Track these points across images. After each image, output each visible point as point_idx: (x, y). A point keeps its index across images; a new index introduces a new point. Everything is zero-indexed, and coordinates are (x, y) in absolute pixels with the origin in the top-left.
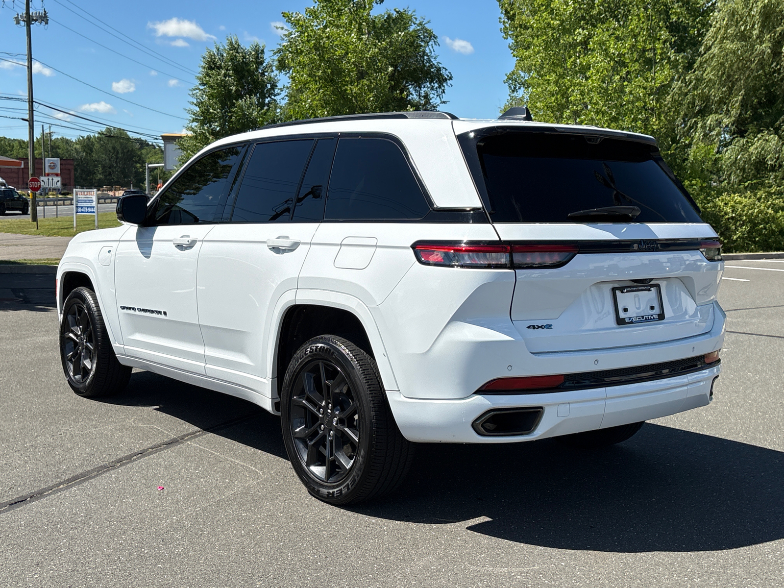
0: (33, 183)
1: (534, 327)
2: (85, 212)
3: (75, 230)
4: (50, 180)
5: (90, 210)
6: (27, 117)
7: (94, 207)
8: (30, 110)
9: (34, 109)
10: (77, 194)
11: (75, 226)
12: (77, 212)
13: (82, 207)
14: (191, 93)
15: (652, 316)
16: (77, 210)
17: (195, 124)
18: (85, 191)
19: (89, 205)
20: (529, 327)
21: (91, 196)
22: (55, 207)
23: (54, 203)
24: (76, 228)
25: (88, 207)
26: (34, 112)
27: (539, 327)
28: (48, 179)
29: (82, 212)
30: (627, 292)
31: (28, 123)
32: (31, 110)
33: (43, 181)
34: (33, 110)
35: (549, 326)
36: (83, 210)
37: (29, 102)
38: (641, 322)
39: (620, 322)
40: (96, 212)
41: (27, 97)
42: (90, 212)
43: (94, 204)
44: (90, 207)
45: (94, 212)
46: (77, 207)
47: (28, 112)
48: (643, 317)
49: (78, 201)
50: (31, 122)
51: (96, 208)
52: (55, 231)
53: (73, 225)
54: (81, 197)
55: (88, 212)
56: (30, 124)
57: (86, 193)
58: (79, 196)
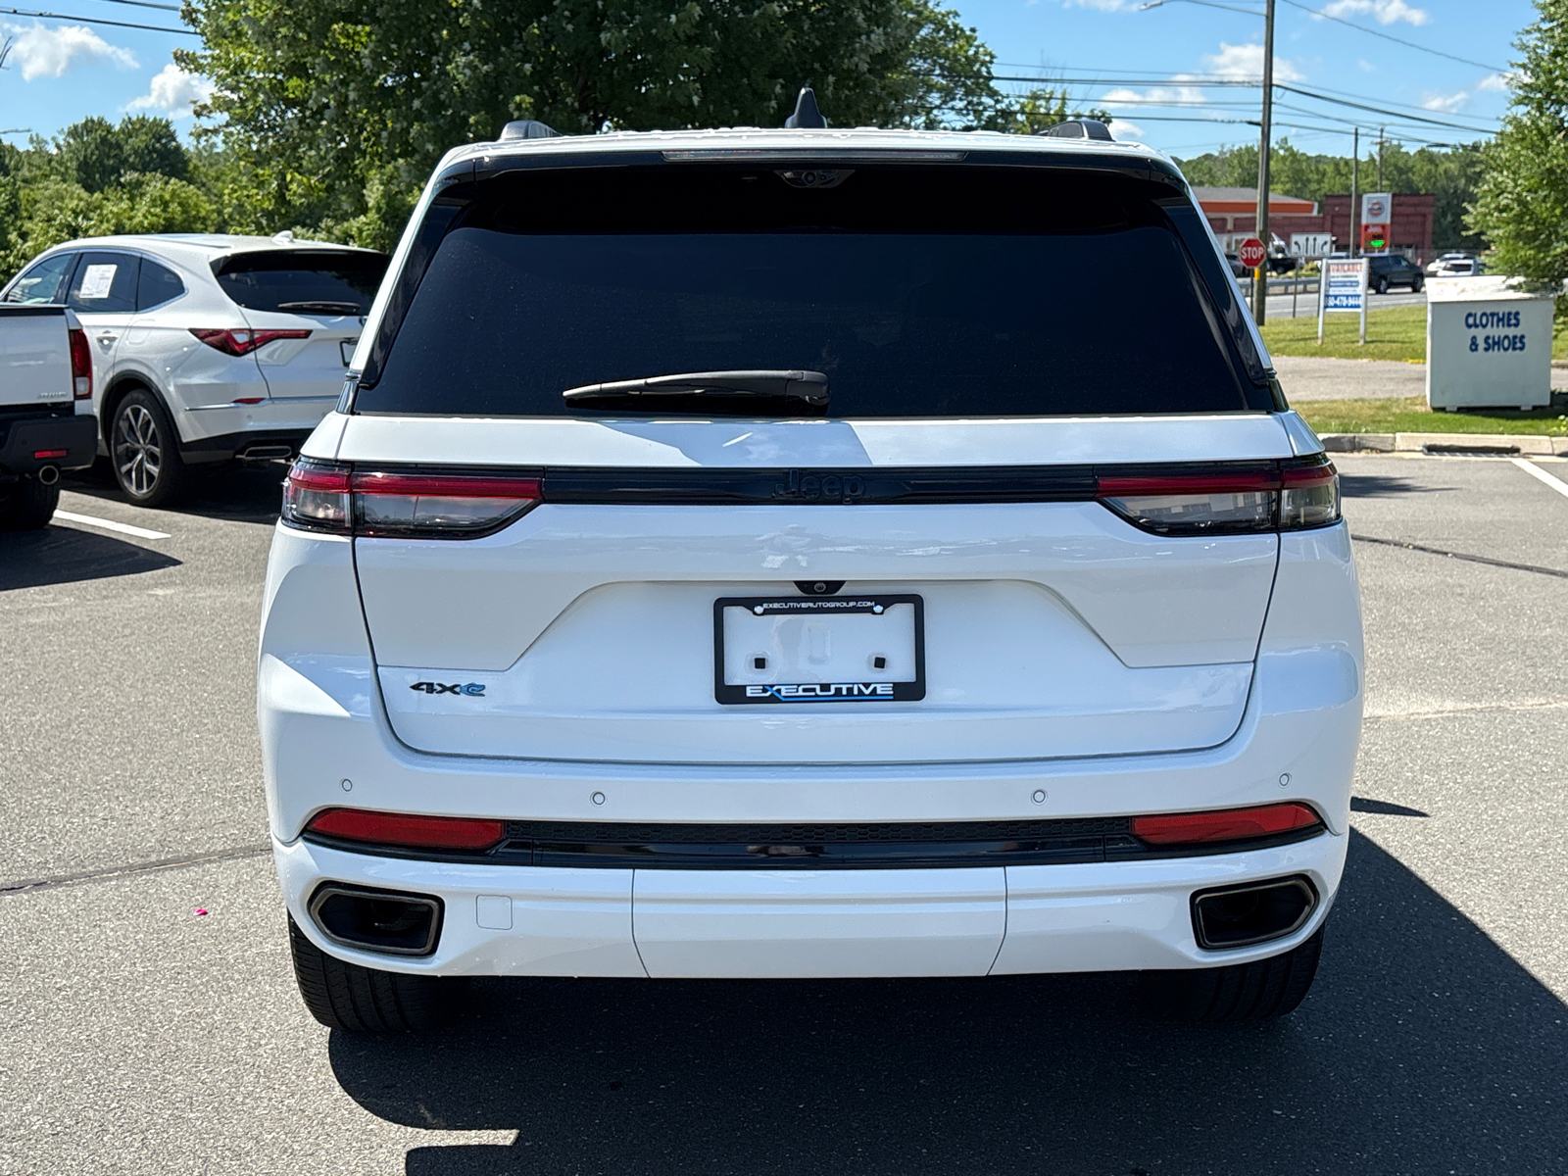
0: (1249, 249)
1: (430, 688)
2: (1342, 307)
3: (1319, 342)
4: (1311, 241)
5: (1351, 302)
6: (1259, 118)
7: (1359, 296)
8: (1264, 103)
9: (1274, 99)
10: (1328, 270)
11: (1320, 334)
12: (1326, 307)
13: (1336, 297)
14: (1517, 42)
15: (867, 685)
16: (1326, 301)
17: (1522, 109)
18: (1343, 264)
19: (1349, 291)
20: (417, 687)
21: (1355, 273)
22: (1292, 297)
23: (1286, 289)
24: (1323, 338)
25: (1347, 296)
26: (1273, 106)
27: (444, 689)
28: (1307, 239)
29: (1336, 306)
30: (766, 612)
31: (1259, 129)
32: (1268, 103)
33: (1296, 243)
34: (1270, 103)
35: (474, 690)
36: (1338, 302)
37: (1265, 86)
38: (817, 699)
39: (729, 695)
40: (1363, 307)
41: (1262, 78)
42: (1352, 307)
43: (1361, 289)
44: (1352, 296)
45: (1358, 306)
46: (1327, 296)
47: (1261, 107)
48: (825, 687)
49: (1329, 285)
50: (1266, 126)
51: (1362, 299)
52: (1281, 345)
53: (1317, 333)
54: (1336, 275)
55: (1347, 306)
56: (1263, 131)
57: (1346, 267)
58: (1332, 274)
